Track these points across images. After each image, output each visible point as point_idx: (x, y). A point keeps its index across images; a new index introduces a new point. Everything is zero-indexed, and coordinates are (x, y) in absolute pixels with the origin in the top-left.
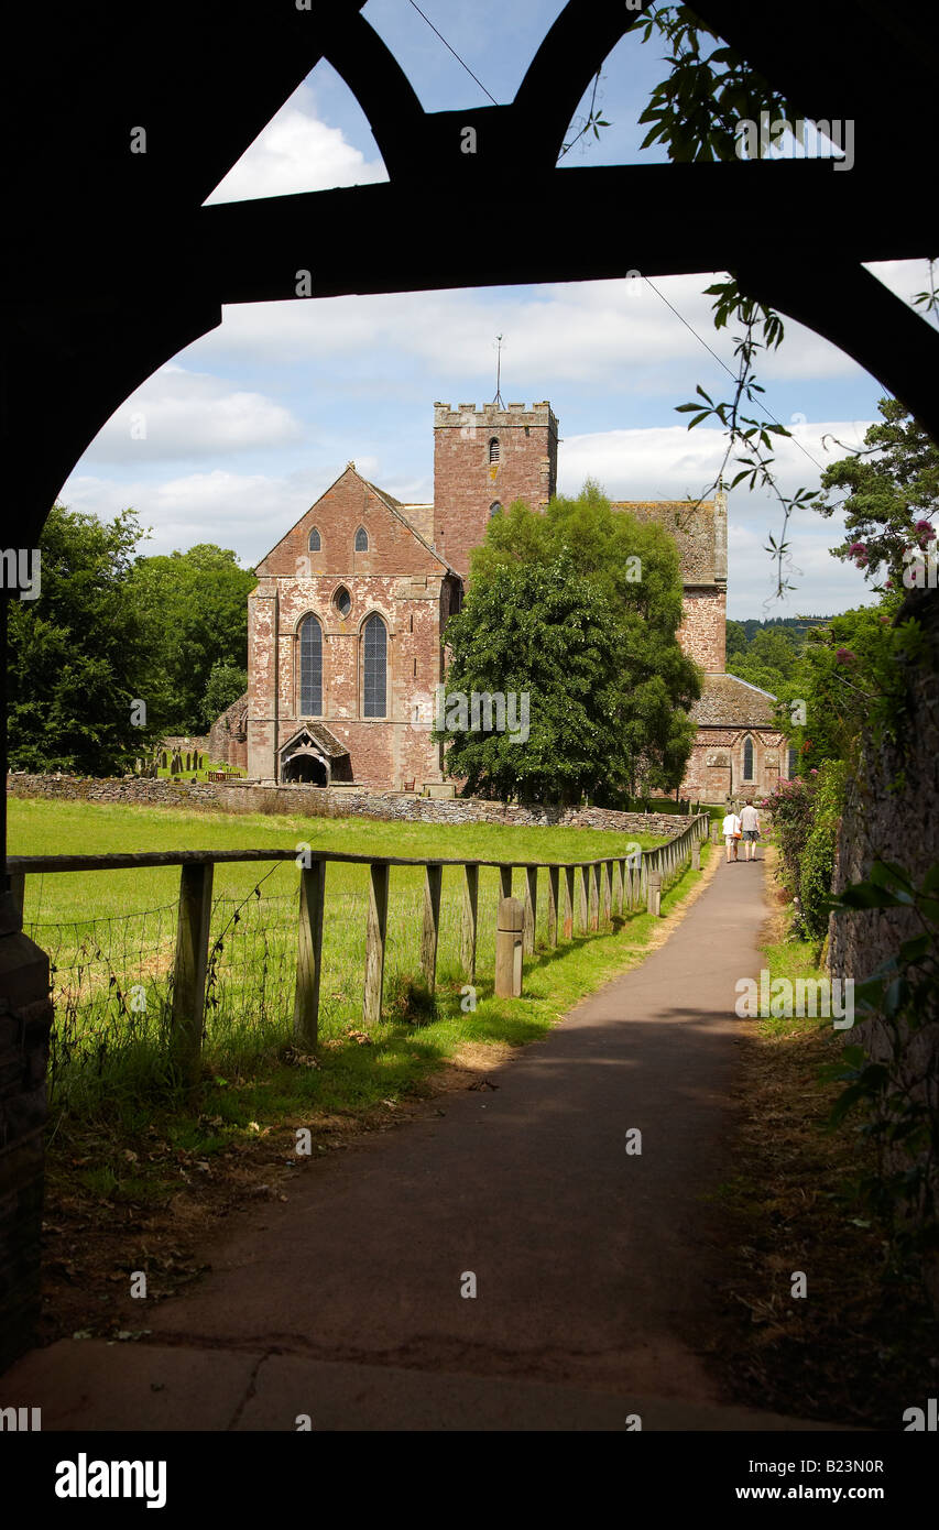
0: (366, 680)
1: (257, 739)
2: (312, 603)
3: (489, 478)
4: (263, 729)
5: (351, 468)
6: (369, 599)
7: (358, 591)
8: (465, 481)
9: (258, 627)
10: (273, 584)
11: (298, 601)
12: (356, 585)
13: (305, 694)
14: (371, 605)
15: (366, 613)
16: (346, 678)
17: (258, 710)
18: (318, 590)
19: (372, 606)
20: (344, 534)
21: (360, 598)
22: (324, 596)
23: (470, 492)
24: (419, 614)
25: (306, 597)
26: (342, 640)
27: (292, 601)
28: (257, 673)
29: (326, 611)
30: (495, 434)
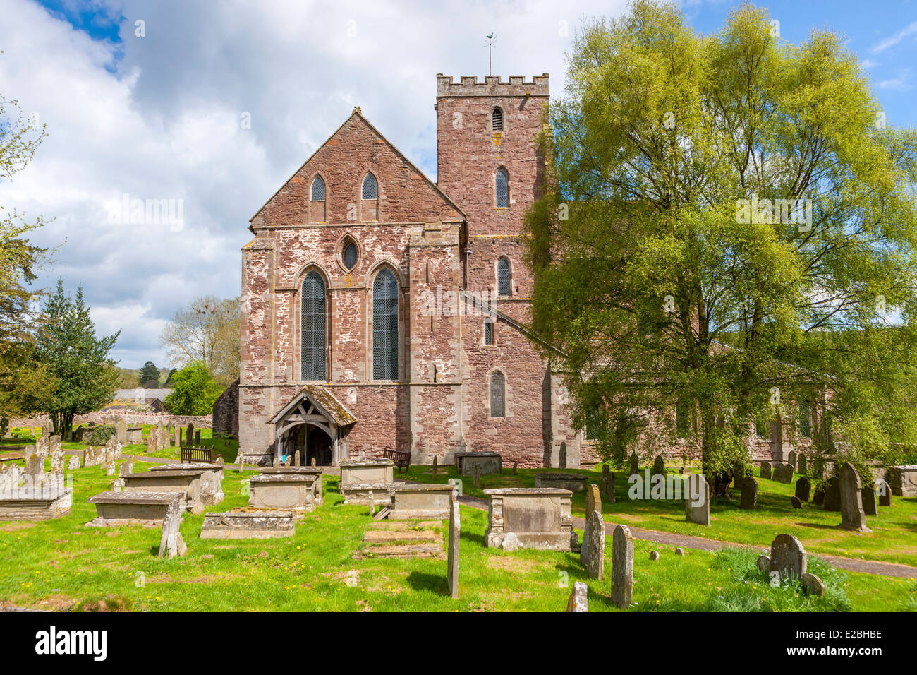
0: (375, 339)
1: (251, 408)
2: (316, 256)
3: (493, 144)
4: (257, 396)
5: (357, 113)
6: (378, 249)
7: (366, 241)
8: (469, 147)
9: (253, 282)
10: (270, 236)
11: (299, 254)
12: (364, 235)
13: (307, 356)
14: (380, 255)
15: (375, 264)
16: (352, 336)
17: (251, 375)
18: (322, 241)
19: (381, 257)
20: (350, 181)
21: (368, 248)
22: (327, 248)
23: (474, 157)
24: (435, 263)
25: (307, 248)
26: (348, 294)
27: (292, 254)
28: (252, 332)
29: (331, 263)
30: (498, 103)
